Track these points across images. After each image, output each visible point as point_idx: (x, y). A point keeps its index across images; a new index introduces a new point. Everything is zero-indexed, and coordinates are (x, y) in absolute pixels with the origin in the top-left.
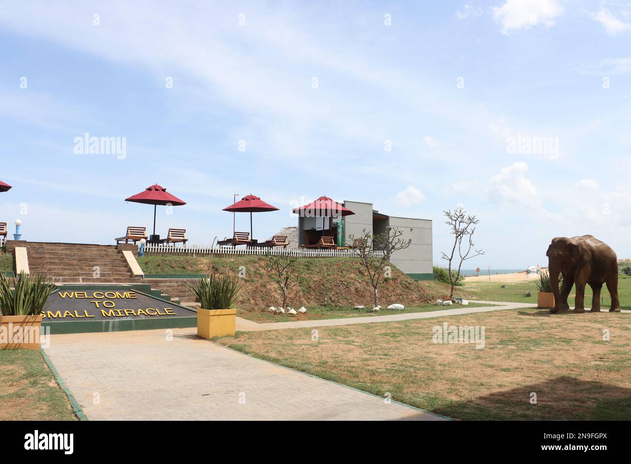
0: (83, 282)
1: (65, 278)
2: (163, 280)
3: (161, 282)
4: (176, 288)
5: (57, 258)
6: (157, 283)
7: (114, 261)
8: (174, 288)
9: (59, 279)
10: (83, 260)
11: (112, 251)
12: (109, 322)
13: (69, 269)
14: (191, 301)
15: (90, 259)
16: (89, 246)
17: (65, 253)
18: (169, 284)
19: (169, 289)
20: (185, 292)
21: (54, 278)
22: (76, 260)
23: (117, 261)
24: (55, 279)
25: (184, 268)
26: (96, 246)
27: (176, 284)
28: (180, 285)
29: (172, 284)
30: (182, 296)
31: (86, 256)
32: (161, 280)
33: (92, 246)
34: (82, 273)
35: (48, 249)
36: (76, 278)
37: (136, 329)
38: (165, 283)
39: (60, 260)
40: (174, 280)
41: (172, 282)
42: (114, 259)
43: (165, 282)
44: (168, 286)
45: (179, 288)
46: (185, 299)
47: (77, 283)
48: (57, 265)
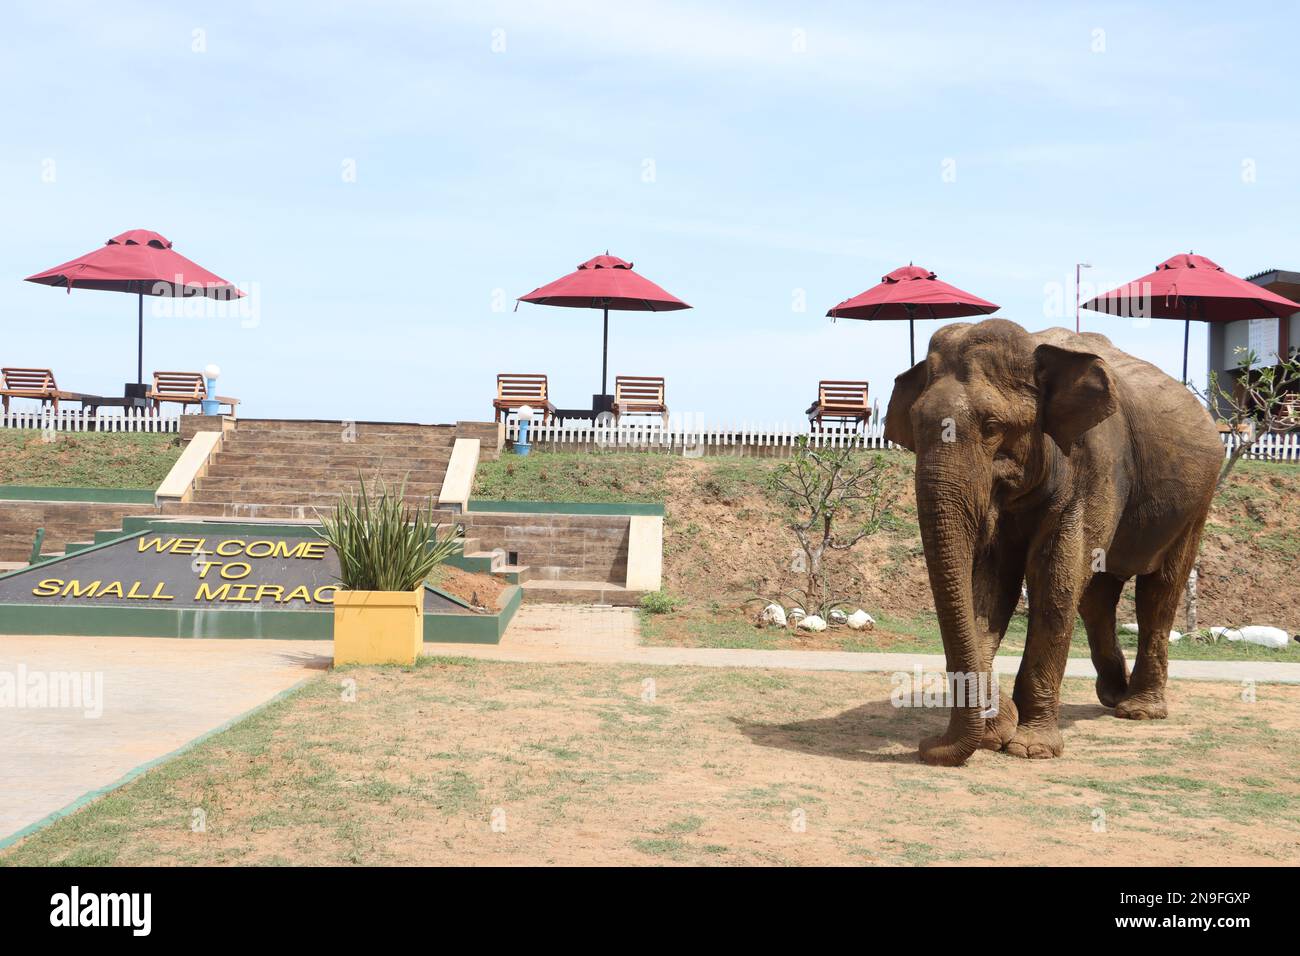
0: (306, 517)
1: (264, 508)
2: (518, 518)
3: (513, 522)
4: (554, 539)
5: (282, 458)
6: (498, 523)
7: (424, 465)
8: (546, 539)
9: (249, 510)
10: (344, 463)
11: (437, 440)
12: (194, 613)
13: (292, 486)
14: (597, 577)
15: (362, 461)
16: (391, 427)
17: (309, 446)
18: (534, 528)
19: (534, 541)
20: (580, 551)
21: (237, 506)
22: (327, 462)
23: (431, 466)
24: (241, 509)
25: (615, 485)
26: (410, 428)
27: (552, 530)
28: (564, 533)
29: (541, 529)
30: (571, 563)
31: (360, 453)
32: (513, 518)
33: (400, 428)
34: (313, 496)
35: (279, 437)
36: (290, 509)
37: (265, 636)
38: (523, 525)
39: (290, 464)
40: (548, 519)
41: (542, 525)
42: (422, 461)
43: (524, 522)
44: (532, 535)
45: (562, 540)
46: (579, 573)
47: (286, 520)
48: (273, 476)
